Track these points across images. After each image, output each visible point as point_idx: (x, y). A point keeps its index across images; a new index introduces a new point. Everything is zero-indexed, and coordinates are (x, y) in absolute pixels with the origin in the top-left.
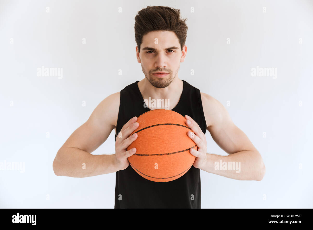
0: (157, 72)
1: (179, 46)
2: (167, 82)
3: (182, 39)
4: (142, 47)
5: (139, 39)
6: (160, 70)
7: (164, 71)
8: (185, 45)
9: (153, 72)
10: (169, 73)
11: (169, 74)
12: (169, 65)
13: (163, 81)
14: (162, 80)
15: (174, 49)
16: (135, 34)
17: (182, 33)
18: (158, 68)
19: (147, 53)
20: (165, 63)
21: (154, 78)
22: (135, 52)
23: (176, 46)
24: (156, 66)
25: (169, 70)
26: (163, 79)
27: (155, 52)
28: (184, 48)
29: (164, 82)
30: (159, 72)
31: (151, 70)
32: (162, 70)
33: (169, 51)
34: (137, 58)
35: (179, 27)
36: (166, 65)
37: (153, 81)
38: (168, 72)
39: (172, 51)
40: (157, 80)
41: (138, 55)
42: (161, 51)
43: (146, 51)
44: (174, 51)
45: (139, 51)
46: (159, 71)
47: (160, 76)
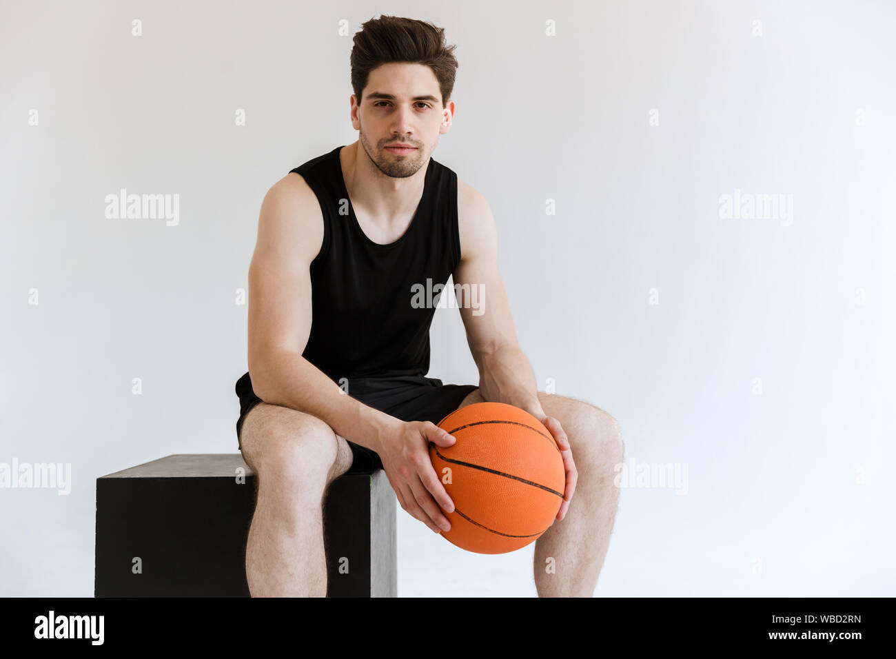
0: (394, 143)
1: (439, 96)
2: (412, 165)
3: (446, 84)
4: (366, 93)
5: (360, 79)
6: (400, 140)
7: (407, 143)
8: (450, 99)
9: (387, 145)
10: (417, 148)
11: (416, 150)
12: (418, 132)
13: (405, 163)
14: (402, 160)
15: (430, 101)
16: (352, 70)
17: (447, 70)
18: (396, 136)
19: (377, 105)
20: (410, 125)
21: (387, 157)
22: (348, 108)
23: (435, 96)
24: (392, 131)
25: (416, 142)
26: (406, 159)
27: (392, 105)
28: (448, 104)
29: (406, 165)
30: (397, 144)
31: (381, 140)
32: (403, 140)
33: (420, 103)
34: (352, 119)
35: (441, 59)
36: (412, 130)
37: (385, 164)
38: (414, 146)
39: (426, 106)
40: (392, 160)
41: (354, 114)
42: (403, 102)
43: (374, 100)
44: (429, 107)
45: (359, 104)
46: (399, 142)
47: (399, 152)
